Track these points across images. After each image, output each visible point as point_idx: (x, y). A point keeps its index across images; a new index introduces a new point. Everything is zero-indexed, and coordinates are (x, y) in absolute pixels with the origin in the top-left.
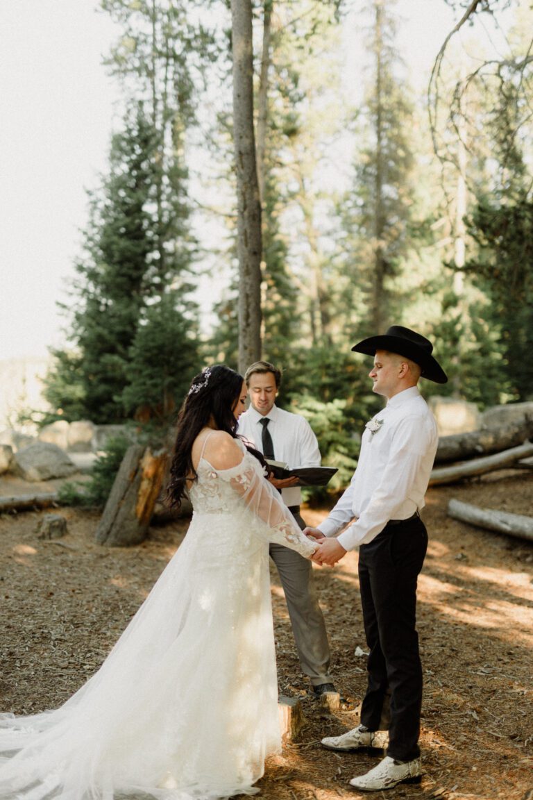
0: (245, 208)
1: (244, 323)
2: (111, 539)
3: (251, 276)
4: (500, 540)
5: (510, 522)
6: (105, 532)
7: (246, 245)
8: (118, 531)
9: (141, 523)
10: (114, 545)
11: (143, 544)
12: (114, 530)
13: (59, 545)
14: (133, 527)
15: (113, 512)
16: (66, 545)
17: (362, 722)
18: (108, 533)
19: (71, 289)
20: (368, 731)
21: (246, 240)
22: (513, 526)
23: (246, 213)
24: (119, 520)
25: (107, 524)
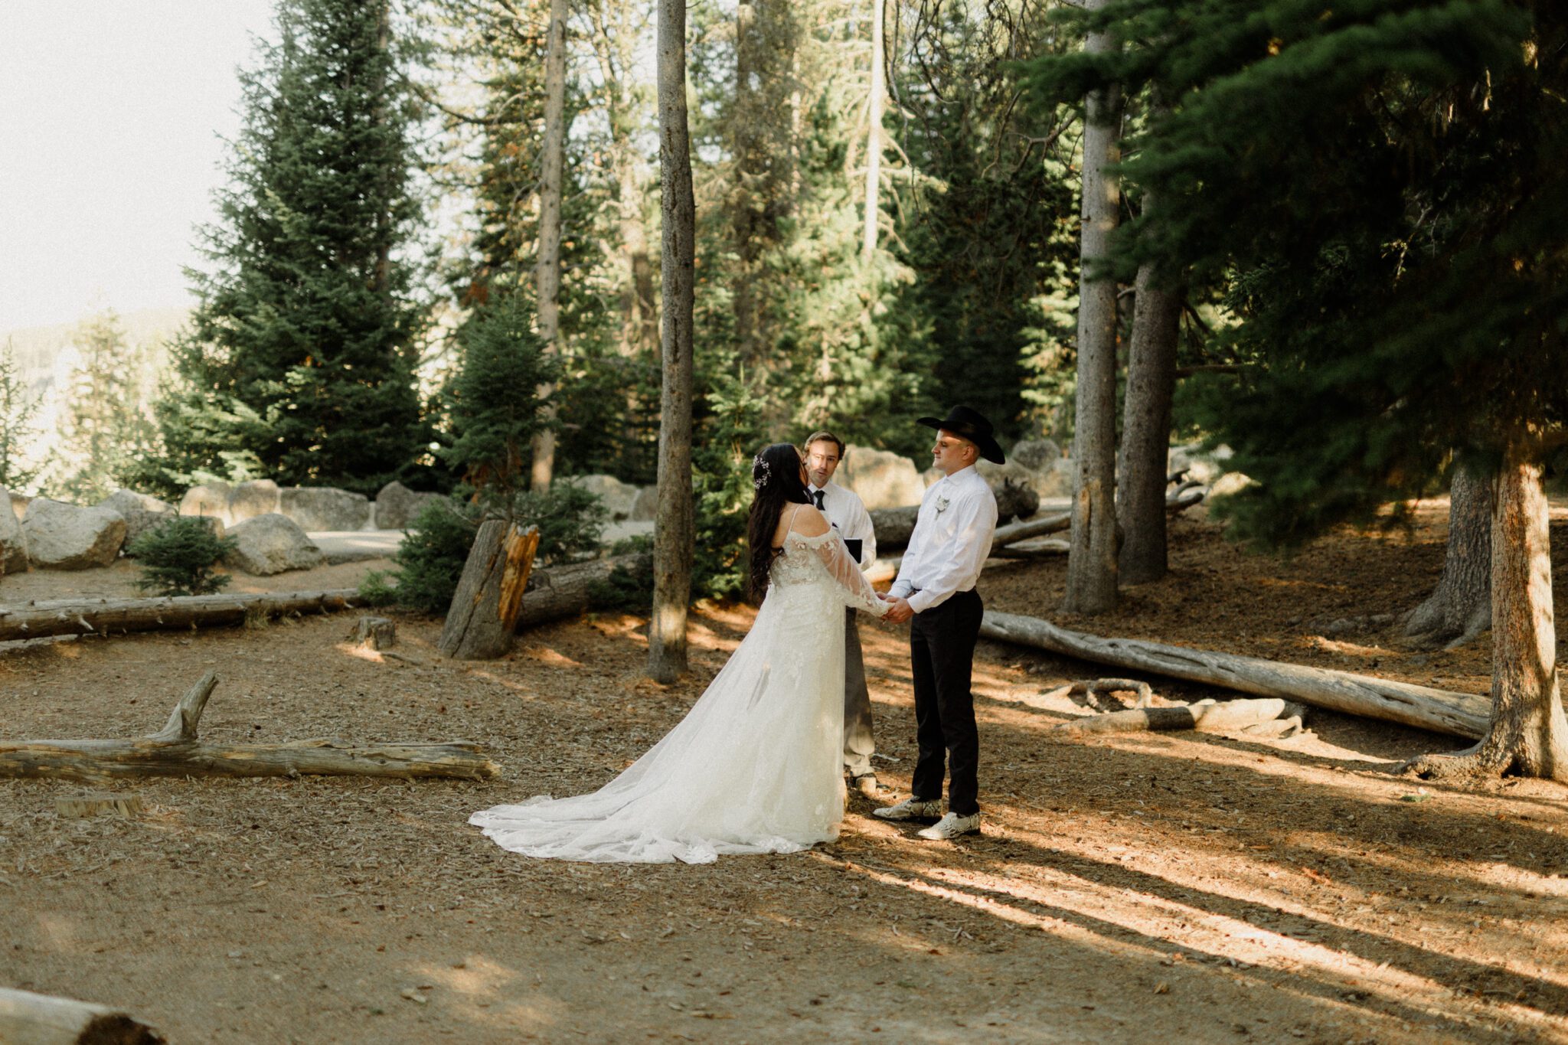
0: (674, 205)
1: (671, 359)
2: (465, 649)
3: (681, 296)
4: (992, 648)
5: (1007, 624)
6: (455, 640)
7: (676, 255)
8: (475, 638)
9: (505, 627)
10: (470, 657)
11: (508, 656)
12: (468, 637)
13: (394, 657)
14: (494, 633)
15: (465, 614)
16: (403, 656)
17: (914, 792)
18: (461, 640)
19: (211, 246)
20: (919, 801)
21: (675, 249)
22: (1011, 629)
23: (675, 211)
24: (476, 622)
25: (459, 628)
